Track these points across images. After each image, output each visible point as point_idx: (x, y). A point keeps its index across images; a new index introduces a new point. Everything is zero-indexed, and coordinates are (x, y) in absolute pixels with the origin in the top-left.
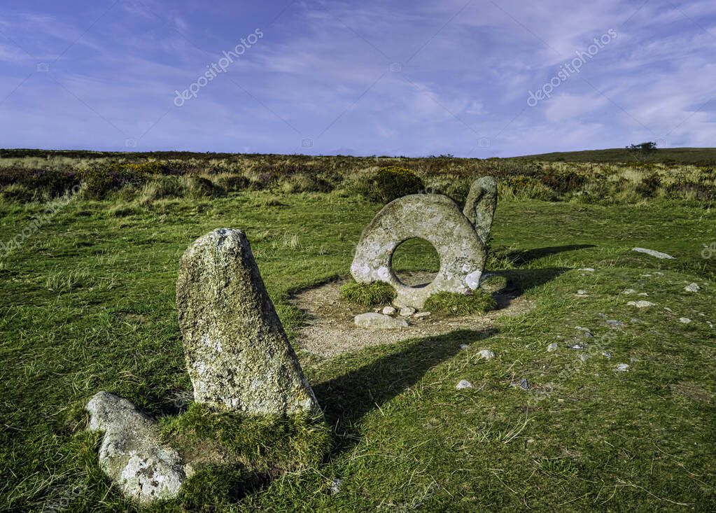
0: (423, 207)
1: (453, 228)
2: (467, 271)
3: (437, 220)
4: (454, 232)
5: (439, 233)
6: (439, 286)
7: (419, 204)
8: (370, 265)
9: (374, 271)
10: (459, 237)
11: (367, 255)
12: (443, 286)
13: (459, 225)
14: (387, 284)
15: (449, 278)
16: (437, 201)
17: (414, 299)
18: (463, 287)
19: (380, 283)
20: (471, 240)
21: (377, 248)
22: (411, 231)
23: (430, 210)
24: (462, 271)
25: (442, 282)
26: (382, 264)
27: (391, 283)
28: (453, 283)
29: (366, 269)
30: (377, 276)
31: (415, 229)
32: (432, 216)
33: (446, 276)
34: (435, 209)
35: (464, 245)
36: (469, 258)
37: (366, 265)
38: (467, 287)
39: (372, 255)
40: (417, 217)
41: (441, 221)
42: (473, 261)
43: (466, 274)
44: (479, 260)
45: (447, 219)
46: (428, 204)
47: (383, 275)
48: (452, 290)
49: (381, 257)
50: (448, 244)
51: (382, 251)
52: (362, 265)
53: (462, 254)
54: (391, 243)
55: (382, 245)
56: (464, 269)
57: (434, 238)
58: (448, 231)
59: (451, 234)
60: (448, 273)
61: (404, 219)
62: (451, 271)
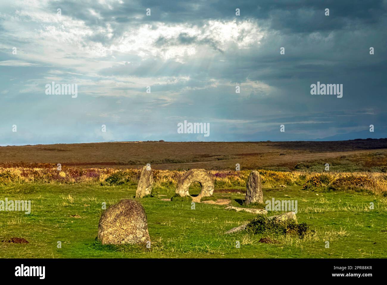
3: (203, 176)
7: (198, 172)
8: (184, 191)
10: (208, 180)
11: (184, 188)
17: (198, 200)
18: (209, 194)
19: (188, 196)
21: (186, 185)
23: (201, 173)
25: (204, 194)
26: (187, 190)
27: (190, 196)
28: (207, 194)
30: (186, 194)
31: (197, 179)
32: (202, 175)
33: (205, 192)
34: (203, 172)
35: (210, 182)
40: (198, 175)
42: (212, 187)
43: (210, 190)
44: (214, 186)
45: (205, 175)
46: (201, 171)
47: (188, 193)
48: (207, 196)
49: (187, 188)
52: (182, 191)
53: (209, 185)
54: (190, 183)
58: (206, 179)
60: (206, 191)
61: (194, 176)
62: (207, 190)
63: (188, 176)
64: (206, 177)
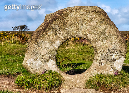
0: (84, 15)
1: (105, 29)
2: (116, 58)
3: (94, 23)
4: (106, 32)
5: (95, 33)
6: (95, 71)
8: (42, 59)
9: (45, 64)
10: (110, 35)
11: (40, 52)
12: (98, 71)
13: (109, 27)
14: (56, 73)
15: (103, 64)
16: (94, 10)
17: (78, 81)
18: (113, 70)
19: (51, 72)
20: (118, 36)
21: (48, 46)
22: (75, 32)
23: (89, 17)
24: (113, 59)
25: (97, 67)
26: (50, 58)
27: (58, 72)
28: (105, 68)
29: (39, 63)
30: (47, 67)
31: (78, 30)
33: (100, 63)
35: (113, 40)
36: (118, 49)
37: (39, 59)
38: (115, 70)
39: (43, 52)
41: (97, 24)
42: (120, 51)
43: (114, 60)
44: (124, 49)
45: (101, 22)
47: (52, 66)
48: (105, 73)
49: (51, 52)
50: (102, 40)
51: (51, 48)
52: (35, 60)
53: (113, 47)
54: (58, 42)
55: (51, 43)
56: (114, 57)
57: (92, 36)
58: (102, 31)
59: (103, 33)
60: (102, 61)
61: (69, 24)
62: (105, 59)
63: (51, 22)
64: (104, 26)
